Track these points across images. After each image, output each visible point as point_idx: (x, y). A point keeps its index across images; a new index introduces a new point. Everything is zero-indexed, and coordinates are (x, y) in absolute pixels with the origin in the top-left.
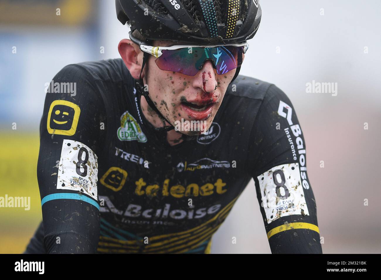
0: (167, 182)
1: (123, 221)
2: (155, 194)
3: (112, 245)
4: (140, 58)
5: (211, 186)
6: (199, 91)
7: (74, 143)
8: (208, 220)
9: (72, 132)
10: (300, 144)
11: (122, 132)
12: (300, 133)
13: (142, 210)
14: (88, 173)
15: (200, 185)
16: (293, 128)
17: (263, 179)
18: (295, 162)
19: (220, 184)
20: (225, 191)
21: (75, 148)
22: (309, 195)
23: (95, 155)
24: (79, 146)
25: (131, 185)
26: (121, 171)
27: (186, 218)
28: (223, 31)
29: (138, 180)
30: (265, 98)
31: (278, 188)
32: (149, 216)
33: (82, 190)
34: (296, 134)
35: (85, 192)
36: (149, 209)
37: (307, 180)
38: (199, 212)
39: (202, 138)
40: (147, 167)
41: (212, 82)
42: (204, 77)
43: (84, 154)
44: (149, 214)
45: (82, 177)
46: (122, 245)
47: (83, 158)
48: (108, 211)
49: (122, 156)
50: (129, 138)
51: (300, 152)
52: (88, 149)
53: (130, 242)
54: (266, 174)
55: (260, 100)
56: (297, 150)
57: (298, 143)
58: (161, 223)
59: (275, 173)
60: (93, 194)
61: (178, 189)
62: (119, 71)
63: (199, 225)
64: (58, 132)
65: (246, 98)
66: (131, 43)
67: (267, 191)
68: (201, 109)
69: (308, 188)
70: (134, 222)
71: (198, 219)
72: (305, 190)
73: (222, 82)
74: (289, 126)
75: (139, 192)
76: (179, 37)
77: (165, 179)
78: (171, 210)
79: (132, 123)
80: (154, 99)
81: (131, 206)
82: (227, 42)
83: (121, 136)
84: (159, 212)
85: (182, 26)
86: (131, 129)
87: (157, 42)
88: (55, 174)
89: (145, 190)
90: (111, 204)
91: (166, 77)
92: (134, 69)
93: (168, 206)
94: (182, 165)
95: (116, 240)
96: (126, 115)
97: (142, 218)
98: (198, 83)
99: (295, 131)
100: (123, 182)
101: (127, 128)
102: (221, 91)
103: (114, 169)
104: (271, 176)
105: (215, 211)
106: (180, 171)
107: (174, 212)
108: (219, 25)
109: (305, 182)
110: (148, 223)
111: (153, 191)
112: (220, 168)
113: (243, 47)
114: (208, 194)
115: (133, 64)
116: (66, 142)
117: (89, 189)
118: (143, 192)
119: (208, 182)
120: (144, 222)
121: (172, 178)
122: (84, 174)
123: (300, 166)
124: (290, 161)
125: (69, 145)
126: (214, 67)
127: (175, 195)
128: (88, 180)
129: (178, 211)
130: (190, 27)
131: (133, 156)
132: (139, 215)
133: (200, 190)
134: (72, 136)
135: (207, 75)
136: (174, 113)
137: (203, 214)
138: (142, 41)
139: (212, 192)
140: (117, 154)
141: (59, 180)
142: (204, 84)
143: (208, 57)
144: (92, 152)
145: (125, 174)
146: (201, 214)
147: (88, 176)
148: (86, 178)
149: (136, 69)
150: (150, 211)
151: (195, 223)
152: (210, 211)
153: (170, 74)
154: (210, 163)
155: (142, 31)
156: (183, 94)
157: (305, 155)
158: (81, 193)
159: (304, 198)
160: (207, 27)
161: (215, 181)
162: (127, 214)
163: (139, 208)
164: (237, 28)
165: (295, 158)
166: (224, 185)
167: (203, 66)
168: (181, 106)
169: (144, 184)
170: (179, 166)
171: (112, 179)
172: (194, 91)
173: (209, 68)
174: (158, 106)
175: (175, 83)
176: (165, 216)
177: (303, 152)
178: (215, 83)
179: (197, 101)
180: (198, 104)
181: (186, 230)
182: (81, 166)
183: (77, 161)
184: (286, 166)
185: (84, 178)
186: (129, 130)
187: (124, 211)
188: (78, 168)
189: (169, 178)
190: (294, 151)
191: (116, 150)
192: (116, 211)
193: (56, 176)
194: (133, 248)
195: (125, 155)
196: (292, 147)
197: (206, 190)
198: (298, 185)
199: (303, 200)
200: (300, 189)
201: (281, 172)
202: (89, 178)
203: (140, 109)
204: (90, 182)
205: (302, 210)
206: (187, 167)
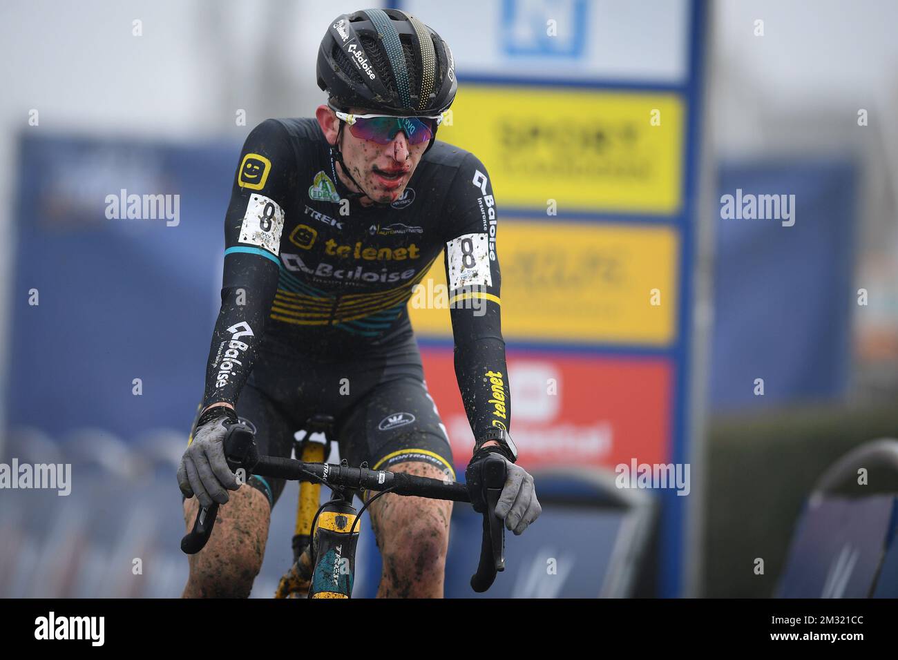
0: (359, 245)
1: (314, 280)
2: (346, 256)
3: (305, 302)
4: (336, 124)
5: (404, 251)
6: (390, 160)
7: (261, 198)
8: (401, 285)
9: (260, 186)
10: (492, 214)
11: (314, 192)
12: (493, 204)
13: (334, 270)
14: (272, 228)
15: (393, 249)
16: (486, 198)
17: (452, 245)
18: (485, 232)
19: (413, 249)
20: (418, 256)
21: (262, 203)
22: (494, 266)
23: (282, 210)
24: (265, 201)
25: (320, 245)
26: (310, 229)
27: (379, 281)
28: (415, 103)
29: (328, 240)
30: (461, 166)
31: (465, 256)
32: (341, 277)
33: (263, 245)
34: (489, 205)
35: (266, 247)
36: (341, 269)
37: (495, 251)
38: (392, 276)
39: (396, 203)
40: (340, 228)
41: (404, 152)
42: (395, 147)
43: (270, 209)
44: (341, 274)
45: (265, 232)
46: (316, 302)
47: (269, 213)
48: (299, 270)
49: (312, 215)
50: (322, 199)
51: (491, 223)
52: (275, 204)
53: (323, 300)
54: (455, 240)
55: (456, 168)
56: (488, 221)
57: (490, 213)
58: (353, 284)
59: (464, 241)
60: (274, 250)
61: (370, 252)
62: (318, 131)
63: (393, 288)
64: (248, 186)
65: (442, 165)
66: (328, 109)
67: (455, 258)
68: (392, 178)
69: (494, 259)
70: (325, 282)
71: (390, 283)
72: (491, 261)
73: (414, 152)
74: (483, 196)
75: (329, 251)
76: (373, 106)
77: (357, 242)
78: (363, 272)
79: (327, 183)
80: (347, 165)
81: (321, 266)
82: (419, 114)
83: (312, 194)
84: (350, 273)
85: (376, 95)
86: (325, 189)
87: (352, 110)
88: (239, 227)
89: (336, 252)
90: (301, 262)
91: (360, 144)
92: (330, 135)
93: (360, 269)
94: (375, 228)
95: (309, 297)
96: (321, 175)
97: (333, 277)
98: (390, 152)
99: (488, 201)
100: (313, 241)
101: (320, 188)
102: (413, 160)
103: (303, 227)
104: (460, 243)
105: (408, 277)
106: (372, 234)
107: (366, 275)
108: (412, 96)
109: (492, 253)
110: (340, 283)
111: (344, 252)
112: (413, 233)
113: (437, 119)
114: (401, 258)
115: (329, 129)
116: (253, 196)
117: (270, 245)
118: (333, 253)
119: (401, 247)
120: (336, 282)
121: (364, 241)
122: (268, 229)
123: (489, 237)
124: (480, 231)
125: (256, 199)
126: (406, 137)
127: (367, 258)
128: (270, 235)
129: (370, 274)
130: (383, 97)
131: (325, 217)
132: (330, 275)
133: (393, 254)
134: (261, 190)
135: (398, 145)
136: (366, 180)
137: (397, 279)
138: (338, 108)
139: (405, 257)
140: (306, 212)
141: (241, 233)
142: (395, 153)
143: (400, 127)
144: (279, 207)
145: (315, 233)
146: (394, 278)
147: (271, 232)
148: (269, 233)
149: (332, 135)
150: (342, 271)
151: (387, 286)
152: (404, 276)
153: (363, 141)
154: (404, 228)
155: (339, 98)
156: (375, 162)
157: (495, 226)
158: (262, 248)
159: (489, 269)
160: (400, 98)
161: (409, 246)
162: (319, 273)
163: (330, 267)
164: (430, 100)
165: (485, 229)
166: (417, 250)
167: (395, 136)
168: (373, 173)
169: (335, 245)
170: (371, 228)
171: (301, 237)
172: (386, 159)
173: (401, 138)
174: (352, 172)
175: (368, 151)
176: (357, 278)
177: (495, 222)
178: (406, 153)
179: (388, 169)
180: (389, 173)
181: (379, 292)
182: (266, 221)
183: (262, 216)
184: (475, 235)
185: (267, 233)
186: (322, 189)
187: (315, 271)
188: (262, 222)
189: (361, 241)
190: (485, 221)
191: (305, 208)
192: (306, 270)
193: (240, 230)
194: (326, 305)
195: (315, 214)
196: (484, 217)
197: (399, 254)
198: (485, 255)
199: (488, 271)
200: (487, 259)
201: (469, 241)
202: (273, 233)
203: (335, 169)
204: (272, 237)
205: (486, 281)
206: (380, 230)
